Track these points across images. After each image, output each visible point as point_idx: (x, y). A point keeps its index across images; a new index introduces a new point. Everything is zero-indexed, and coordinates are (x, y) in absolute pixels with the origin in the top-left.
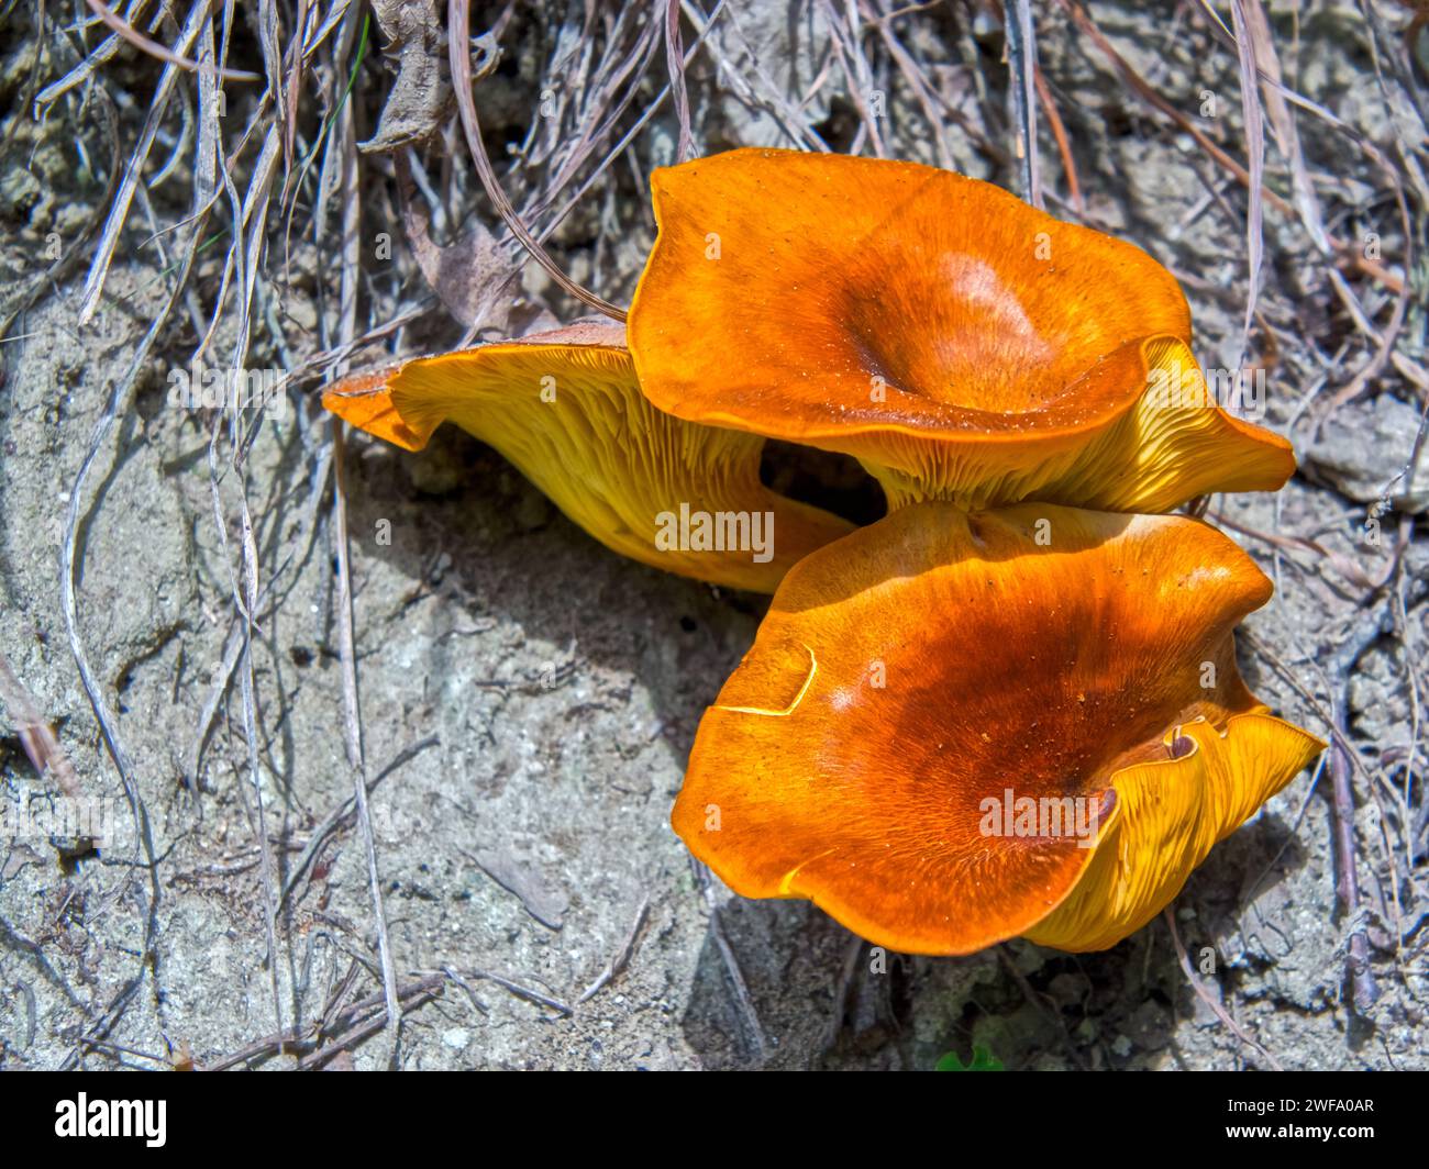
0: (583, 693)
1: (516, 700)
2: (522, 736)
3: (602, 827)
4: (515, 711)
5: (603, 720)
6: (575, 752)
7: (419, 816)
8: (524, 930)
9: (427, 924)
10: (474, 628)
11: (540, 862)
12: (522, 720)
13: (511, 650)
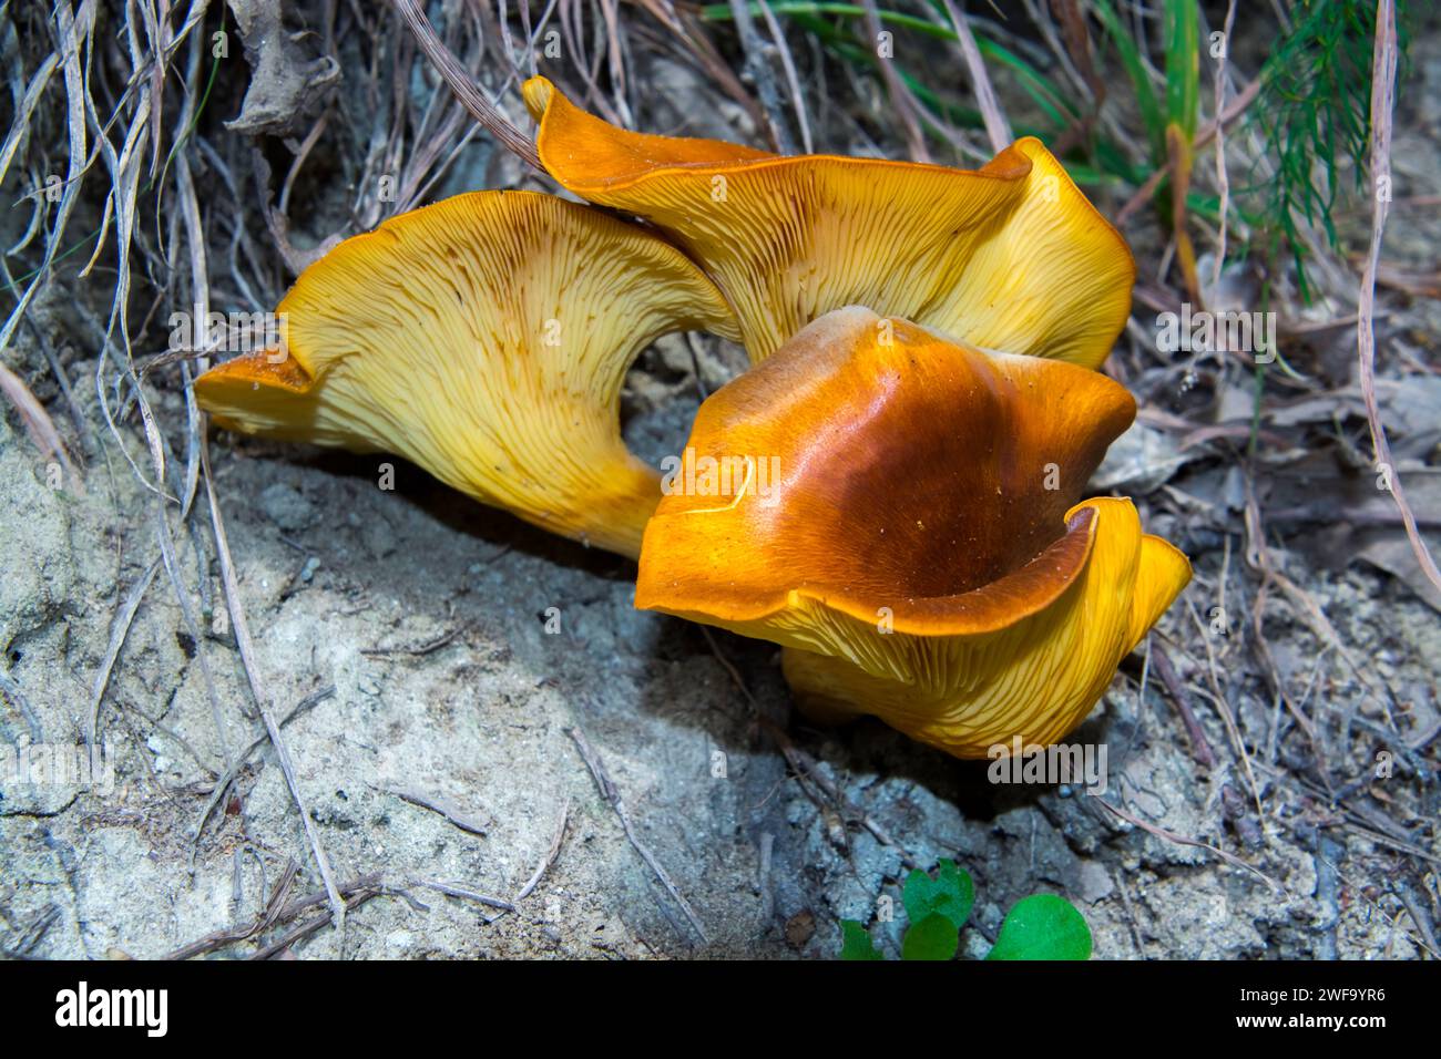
0: (463, 658)
1: (400, 669)
2: (412, 699)
3: (507, 761)
4: (401, 678)
5: (487, 681)
6: (466, 703)
7: (327, 755)
8: (450, 843)
9: (348, 852)
10: (352, 609)
11: (450, 794)
12: (408, 686)
13: (390, 627)
